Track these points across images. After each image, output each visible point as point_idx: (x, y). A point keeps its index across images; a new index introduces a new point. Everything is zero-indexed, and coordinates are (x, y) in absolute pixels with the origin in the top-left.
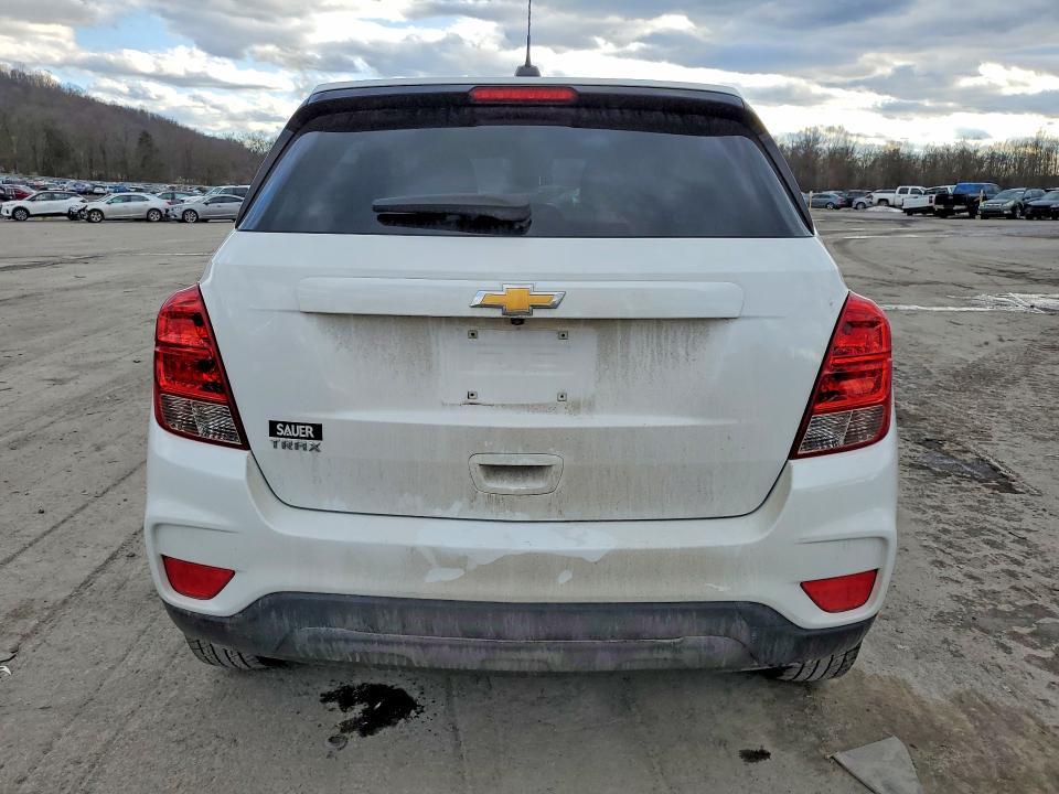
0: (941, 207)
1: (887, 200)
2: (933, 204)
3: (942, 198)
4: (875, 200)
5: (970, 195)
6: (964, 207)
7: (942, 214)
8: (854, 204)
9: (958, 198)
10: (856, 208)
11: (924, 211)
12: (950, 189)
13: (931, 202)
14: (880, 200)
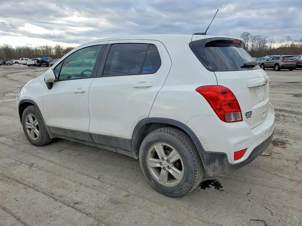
0: (39, 64)
1: (18, 62)
2: (36, 63)
3: (38, 62)
4: (14, 62)
5: (46, 60)
6: (45, 64)
7: (40, 66)
8: (6, 64)
9: (43, 62)
10: (7, 65)
11: (34, 65)
12: (39, 59)
13: (35, 62)
14: (15, 62)
